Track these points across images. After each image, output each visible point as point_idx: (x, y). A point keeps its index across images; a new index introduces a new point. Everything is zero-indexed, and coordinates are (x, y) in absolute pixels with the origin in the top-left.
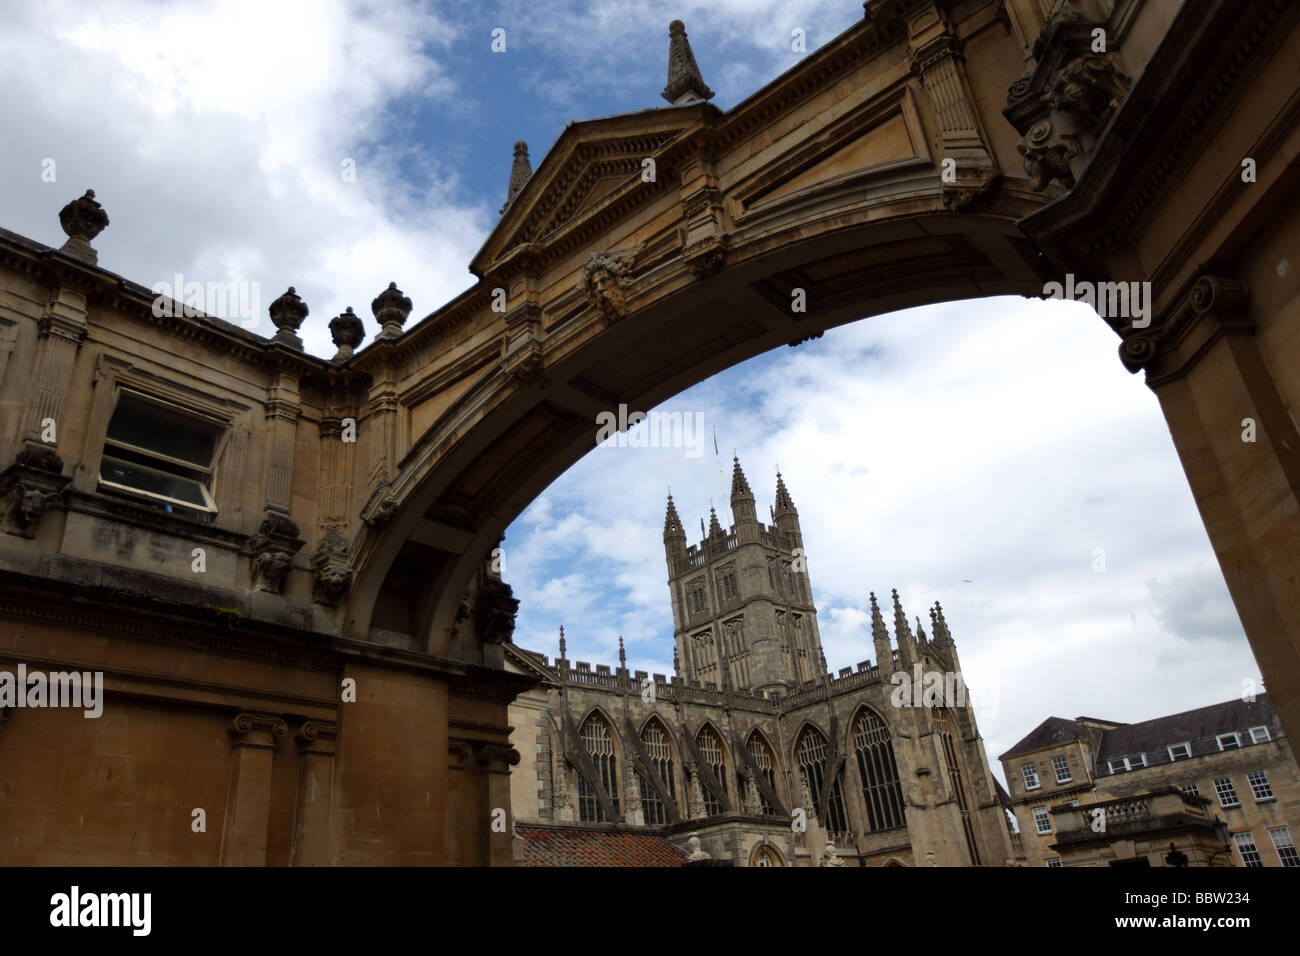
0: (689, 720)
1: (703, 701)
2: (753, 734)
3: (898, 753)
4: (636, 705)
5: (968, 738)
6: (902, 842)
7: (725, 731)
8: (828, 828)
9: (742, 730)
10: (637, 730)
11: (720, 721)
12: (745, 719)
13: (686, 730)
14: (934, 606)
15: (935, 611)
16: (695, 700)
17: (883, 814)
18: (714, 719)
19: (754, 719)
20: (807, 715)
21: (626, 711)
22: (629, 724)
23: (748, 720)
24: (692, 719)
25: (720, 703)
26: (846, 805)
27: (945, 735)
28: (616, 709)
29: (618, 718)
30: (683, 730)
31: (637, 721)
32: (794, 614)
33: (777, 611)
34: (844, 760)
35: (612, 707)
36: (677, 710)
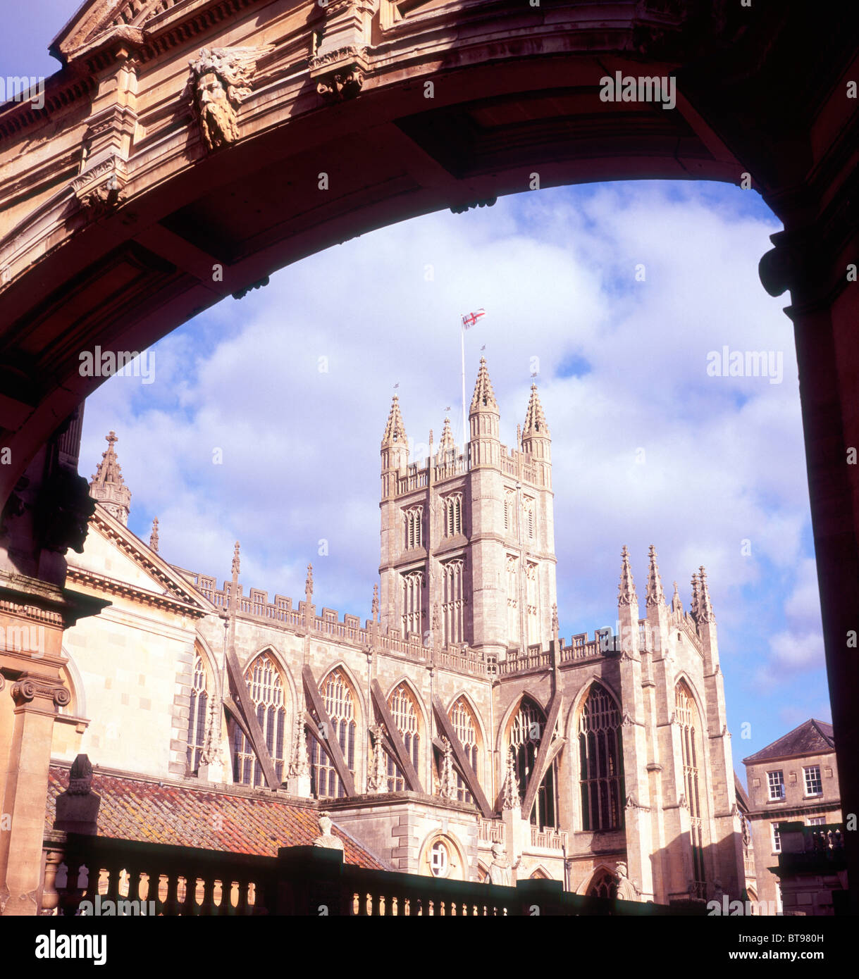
0: (382, 675)
1: (403, 655)
2: (458, 700)
3: (628, 742)
4: (319, 649)
5: (714, 733)
6: (615, 846)
7: (424, 692)
8: (533, 822)
9: (446, 695)
10: (316, 681)
11: (420, 681)
12: (451, 682)
13: (377, 687)
14: (698, 572)
15: (698, 579)
16: (392, 652)
17: (600, 812)
18: (413, 677)
19: (461, 684)
20: (526, 685)
21: (306, 655)
22: (307, 673)
23: (455, 684)
24: (386, 674)
25: (422, 659)
26: (557, 797)
27: (687, 728)
28: (293, 652)
29: (294, 663)
30: (373, 687)
31: (318, 669)
32: (529, 562)
33: (508, 555)
34: (564, 745)
35: (288, 648)
36: (369, 662)
